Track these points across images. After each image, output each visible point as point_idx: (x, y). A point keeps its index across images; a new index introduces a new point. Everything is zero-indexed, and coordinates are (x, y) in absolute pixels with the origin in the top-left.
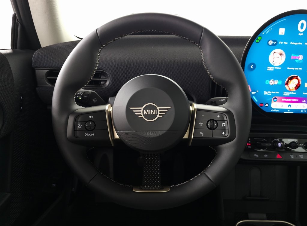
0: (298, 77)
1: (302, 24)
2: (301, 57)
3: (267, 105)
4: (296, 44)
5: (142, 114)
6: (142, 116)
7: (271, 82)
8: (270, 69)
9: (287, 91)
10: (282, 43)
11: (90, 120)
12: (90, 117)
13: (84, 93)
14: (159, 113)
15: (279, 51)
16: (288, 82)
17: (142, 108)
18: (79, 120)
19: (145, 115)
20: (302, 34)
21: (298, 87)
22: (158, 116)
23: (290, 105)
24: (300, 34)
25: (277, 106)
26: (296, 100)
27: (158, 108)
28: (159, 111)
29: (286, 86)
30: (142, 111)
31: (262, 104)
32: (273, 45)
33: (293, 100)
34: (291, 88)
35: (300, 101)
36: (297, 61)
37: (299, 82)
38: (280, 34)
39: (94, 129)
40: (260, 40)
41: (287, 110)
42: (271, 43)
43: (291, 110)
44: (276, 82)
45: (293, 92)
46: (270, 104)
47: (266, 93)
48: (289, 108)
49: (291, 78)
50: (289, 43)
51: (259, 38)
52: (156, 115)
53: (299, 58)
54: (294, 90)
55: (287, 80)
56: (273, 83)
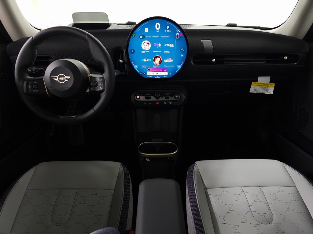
0: (160, 57)
1: (158, 25)
2: (160, 45)
3: (144, 74)
4: (156, 37)
5: (58, 79)
6: (58, 81)
7: (145, 60)
8: (143, 52)
9: (155, 65)
10: (148, 37)
11: (35, 84)
12: (35, 82)
13: (36, 70)
14: (66, 79)
15: (146, 41)
16: (154, 60)
17: (58, 77)
18: (29, 84)
19: (59, 80)
20: (159, 31)
21: (160, 62)
22: (66, 80)
23: (157, 73)
24: (157, 31)
25: (150, 74)
26: (161, 70)
27: (65, 76)
28: (66, 78)
29: (154, 62)
30: (57, 78)
31: (141, 73)
32: (143, 38)
33: (159, 70)
34: (157, 63)
35: (163, 70)
36: (158, 47)
37: (161, 60)
38: (145, 31)
39: (37, 88)
40: (135, 36)
41: (156, 76)
42: (141, 37)
43: (159, 76)
44: (148, 60)
45: (158, 65)
46: (146, 73)
47: (143, 66)
48: (157, 75)
49: (156, 57)
50: (152, 37)
51: (134, 34)
52: (65, 80)
53: (159, 45)
54: (159, 64)
55: (153, 59)
56: (146, 60)
